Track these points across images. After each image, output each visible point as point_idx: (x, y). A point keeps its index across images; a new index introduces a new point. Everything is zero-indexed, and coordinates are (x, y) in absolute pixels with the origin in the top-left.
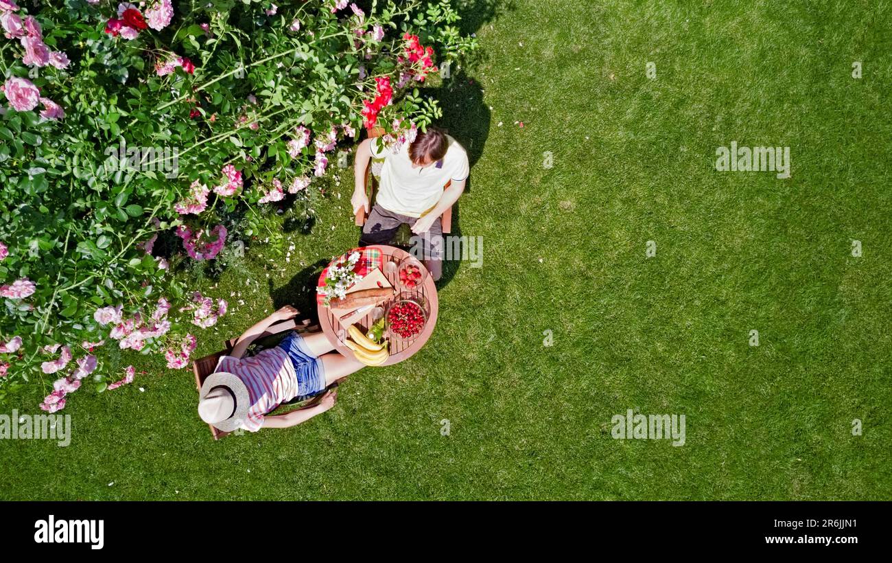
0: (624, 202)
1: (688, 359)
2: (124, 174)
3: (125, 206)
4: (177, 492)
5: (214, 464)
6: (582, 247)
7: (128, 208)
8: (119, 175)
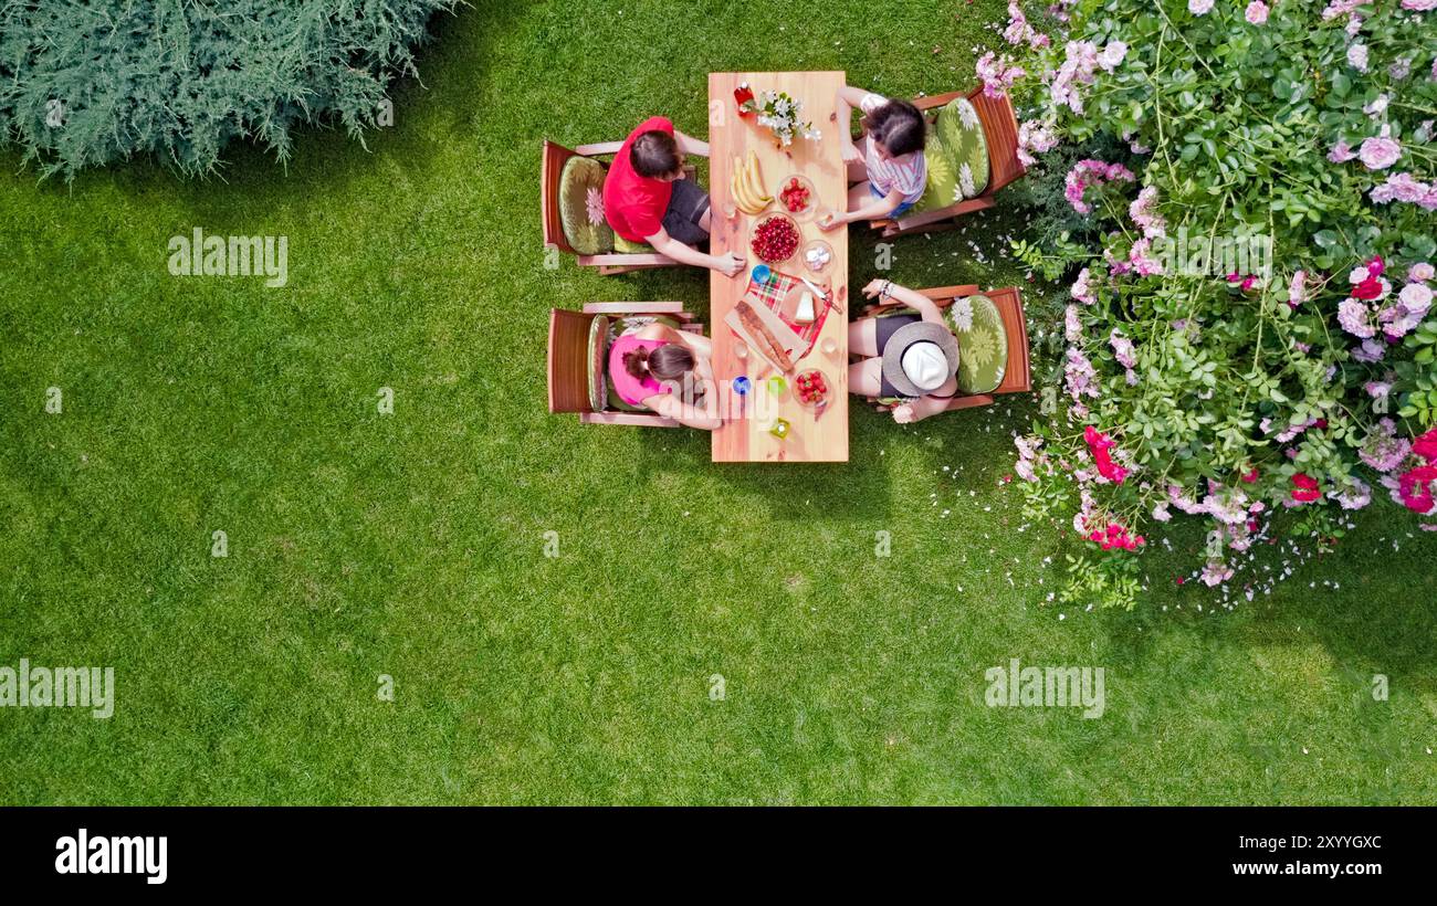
0: (750, 644)
1: (532, 580)
2: (1231, 168)
3: (1201, 147)
6: (737, 564)
7: (1195, 149)
8: (1235, 164)
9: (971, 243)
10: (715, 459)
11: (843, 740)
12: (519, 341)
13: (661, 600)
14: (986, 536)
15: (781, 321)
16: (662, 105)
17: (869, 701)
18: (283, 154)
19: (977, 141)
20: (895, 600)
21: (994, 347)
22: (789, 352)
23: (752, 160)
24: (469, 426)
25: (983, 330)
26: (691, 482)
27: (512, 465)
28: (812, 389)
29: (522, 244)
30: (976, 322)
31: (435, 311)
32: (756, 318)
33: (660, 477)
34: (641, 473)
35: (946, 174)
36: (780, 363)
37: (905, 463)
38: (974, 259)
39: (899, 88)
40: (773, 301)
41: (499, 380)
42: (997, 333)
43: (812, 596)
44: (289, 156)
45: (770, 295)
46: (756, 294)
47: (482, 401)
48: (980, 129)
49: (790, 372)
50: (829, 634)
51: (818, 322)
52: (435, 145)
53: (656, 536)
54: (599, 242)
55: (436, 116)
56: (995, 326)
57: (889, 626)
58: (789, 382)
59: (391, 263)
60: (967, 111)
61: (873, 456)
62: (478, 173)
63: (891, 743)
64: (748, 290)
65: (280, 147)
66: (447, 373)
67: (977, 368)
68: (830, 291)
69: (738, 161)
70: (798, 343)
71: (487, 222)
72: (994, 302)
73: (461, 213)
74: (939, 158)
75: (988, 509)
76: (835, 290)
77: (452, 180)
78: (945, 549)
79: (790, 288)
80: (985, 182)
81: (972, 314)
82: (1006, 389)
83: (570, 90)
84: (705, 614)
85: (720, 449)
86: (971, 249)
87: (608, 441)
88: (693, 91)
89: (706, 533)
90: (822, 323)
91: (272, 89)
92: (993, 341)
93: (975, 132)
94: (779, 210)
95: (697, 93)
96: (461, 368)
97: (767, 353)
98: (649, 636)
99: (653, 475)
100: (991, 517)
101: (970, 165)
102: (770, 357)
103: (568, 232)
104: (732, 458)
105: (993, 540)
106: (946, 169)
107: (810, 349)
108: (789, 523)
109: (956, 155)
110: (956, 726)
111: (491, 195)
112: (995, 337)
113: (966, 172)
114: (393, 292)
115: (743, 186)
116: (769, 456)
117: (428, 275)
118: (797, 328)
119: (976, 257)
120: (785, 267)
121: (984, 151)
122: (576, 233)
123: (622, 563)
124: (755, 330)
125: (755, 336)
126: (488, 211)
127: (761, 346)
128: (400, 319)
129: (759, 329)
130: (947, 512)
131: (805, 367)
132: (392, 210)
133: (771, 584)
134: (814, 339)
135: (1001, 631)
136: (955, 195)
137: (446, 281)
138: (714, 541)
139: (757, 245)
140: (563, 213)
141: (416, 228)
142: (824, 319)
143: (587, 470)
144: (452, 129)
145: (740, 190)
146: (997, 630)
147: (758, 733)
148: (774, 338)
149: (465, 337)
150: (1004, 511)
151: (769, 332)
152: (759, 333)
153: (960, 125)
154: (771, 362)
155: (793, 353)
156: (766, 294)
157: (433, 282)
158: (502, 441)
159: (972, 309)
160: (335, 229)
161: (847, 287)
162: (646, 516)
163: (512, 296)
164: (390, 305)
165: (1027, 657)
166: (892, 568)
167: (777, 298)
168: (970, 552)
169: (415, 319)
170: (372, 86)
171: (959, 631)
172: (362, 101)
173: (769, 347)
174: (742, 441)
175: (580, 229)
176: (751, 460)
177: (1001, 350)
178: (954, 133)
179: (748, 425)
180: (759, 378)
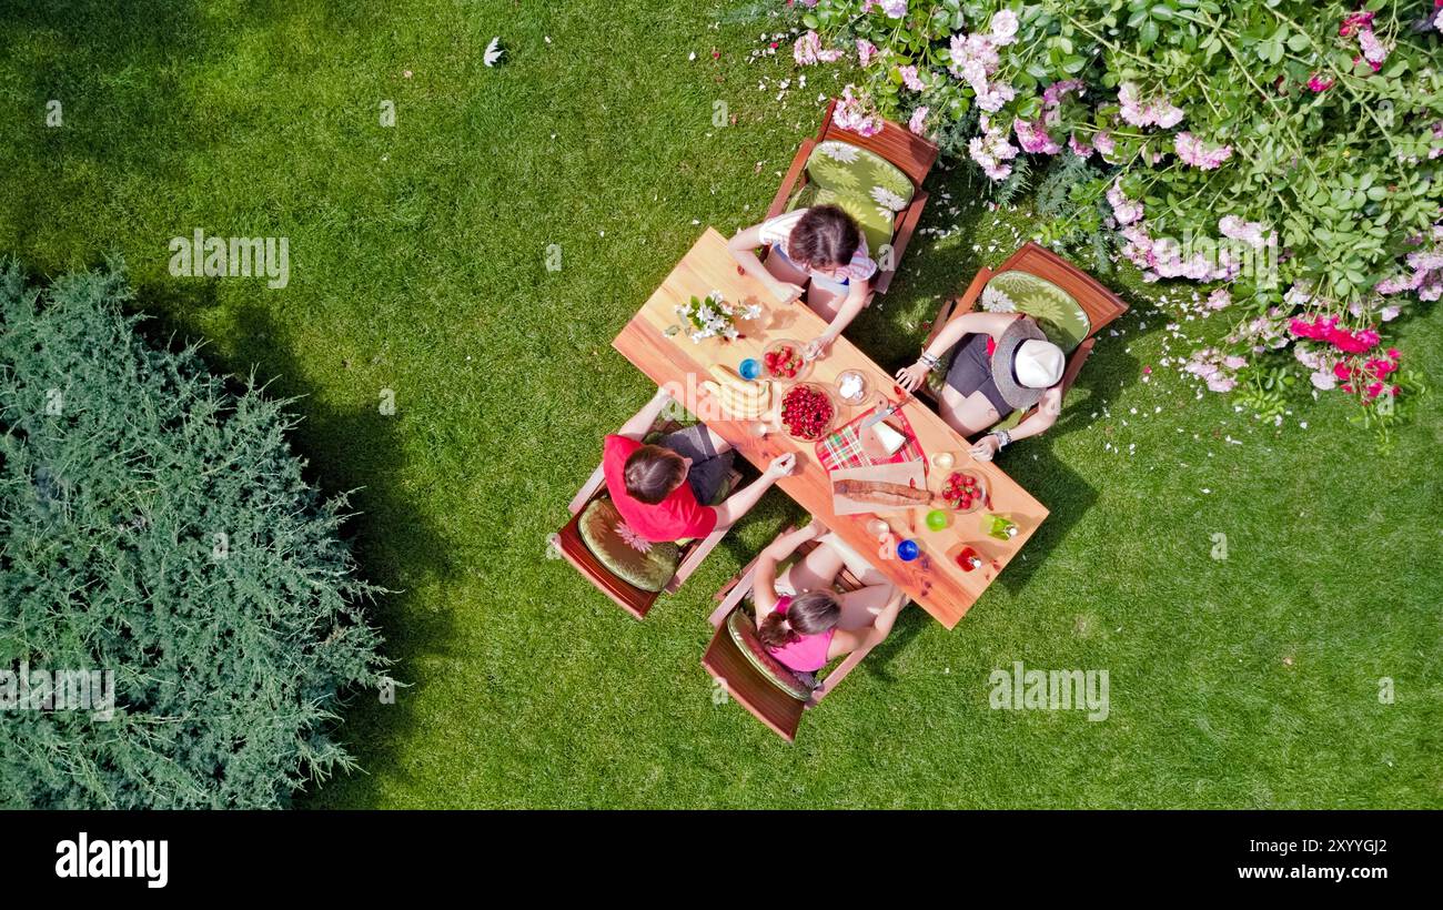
4: (553, 137)
5: (604, 181)
9: (923, 232)
10: (949, 627)
11: (1252, 701)
12: (675, 684)
13: (1001, 754)
14: (1181, 431)
15: (881, 467)
16: (580, 390)
17: (1236, 649)
18: (347, 762)
19: (872, 166)
20: (1168, 554)
21: (1054, 303)
22: (912, 481)
24: (710, 793)
25: (1030, 298)
26: (924, 644)
28: (961, 491)
30: (1016, 297)
31: (585, 736)
32: (860, 485)
33: (894, 665)
34: (878, 680)
35: (860, 209)
36: (915, 501)
38: (938, 239)
39: (739, 178)
40: (855, 458)
41: (693, 733)
42: (1046, 291)
43: (1108, 622)
44: (353, 758)
45: (848, 456)
46: (836, 468)
48: (866, 153)
49: (931, 498)
50: (1150, 636)
51: (909, 436)
52: (445, 613)
53: (943, 712)
54: (667, 560)
55: (419, 590)
56: (1037, 286)
57: (1186, 578)
58: (940, 504)
59: (515, 739)
60: (837, 150)
62: (499, 597)
63: (1289, 662)
64: (828, 472)
65: (339, 759)
66: (648, 771)
68: (889, 401)
70: (911, 469)
71: (549, 625)
72: (1019, 270)
73: (521, 642)
75: (1158, 410)
76: (892, 395)
77: (486, 626)
78: (1161, 473)
79: (857, 432)
80: (910, 187)
81: (1006, 295)
82: (1101, 323)
83: (499, 458)
84: (1045, 727)
85: (944, 612)
86: (929, 237)
88: (591, 354)
89: (978, 669)
90: (912, 431)
91: (287, 730)
92: (1049, 299)
93: (862, 159)
94: (782, 387)
95: (595, 353)
96: (654, 756)
97: (898, 503)
98: (1023, 791)
99: (890, 670)
100: (1167, 413)
101: (881, 186)
102: (904, 504)
103: (643, 585)
104: (961, 611)
105: (1189, 428)
107: (925, 461)
108: (1027, 589)
109: (856, 189)
110: (1319, 594)
111: (528, 602)
112: (1049, 295)
113: (880, 194)
114: (538, 758)
116: (987, 577)
117: (550, 715)
118: (897, 458)
119: (938, 236)
120: (837, 422)
122: (646, 576)
123: (942, 761)
124: (870, 495)
125: (875, 500)
126: (540, 617)
127: (889, 503)
128: (567, 772)
129: (871, 490)
130: (1132, 446)
131: (939, 482)
132: (467, 697)
133: (1067, 649)
134: (920, 452)
135: (1271, 486)
136: (884, 217)
137: (568, 704)
138: (989, 666)
139: (797, 432)
140: (624, 577)
141: (502, 692)
142: (909, 426)
143: (836, 724)
144: (443, 587)
146: (1267, 489)
147: (1185, 769)
148: (890, 486)
149: (631, 730)
150: (1170, 397)
151: (882, 485)
152: (875, 494)
153: (841, 164)
154: (908, 507)
155: (916, 480)
156: (844, 459)
157: (560, 716)
159: (1001, 292)
160: (440, 762)
162: (919, 707)
163: (631, 663)
164: (547, 770)
165: (1312, 483)
166: (1140, 534)
167: (856, 452)
168: (1181, 456)
170: (356, 634)
171: (1241, 522)
172: (361, 655)
173: (895, 498)
174: (955, 589)
175: (646, 571)
176: (978, 595)
177: (1064, 301)
178: (840, 175)
179: (945, 573)
180: (913, 529)
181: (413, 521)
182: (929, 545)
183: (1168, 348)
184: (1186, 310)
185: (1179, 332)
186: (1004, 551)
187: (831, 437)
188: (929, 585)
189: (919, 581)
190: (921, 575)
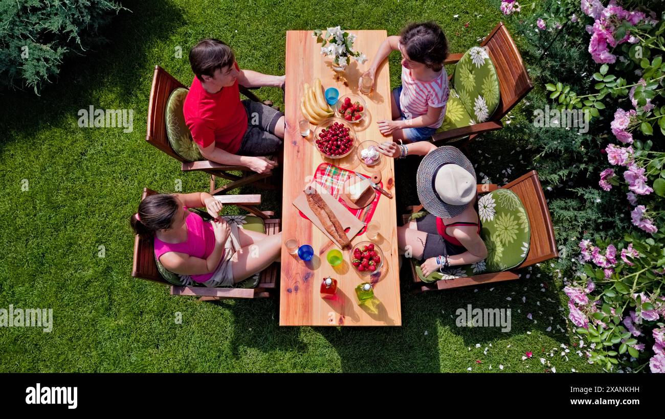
10: (282, 323)
15: (340, 204)
19: (489, 70)
21: (517, 227)
22: (348, 229)
23: (317, 84)
24: (96, 310)
25: (506, 215)
27: (126, 342)
28: (367, 260)
29: (155, 174)
30: (497, 212)
31: (84, 221)
32: (320, 200)
35: (463, 113)
36: (339, 239)
37: (445, 341)
41: (124, 273)
42: (519, 214)
45: (331, 185)
46: (320, 183)
47: (110, 291)
48: (490, 62)
49: (347, 247)
56: (517, 209)
58: (348, 256)
60: (478, 53)
61: (419, 335)
64: (313, 181)
66: (86, 268)
67: (502, 249)
68: (380, 182)
69: (306, 86)
70: (356, 223)
72: (514, 191)
74: (456, 103)
76: (385, 182)
80: (497, 101)
81: (494, 205)
82: (533, 261)
85: (288, 314)
87: (206, 322)
92: (516, 222)
93: (486, 64)
94: (338, 120)
97: (328, 229)
101: (482, 96)
102: (332, 233)
104: (297, 322)
106: (462, 110)
107: (365, 227)
109: (470, 95)
111: (137, 141)
112: (517, 218)
113: (480, 103)
115: (310, 100)
116: (330, 320)
118: (354, 209)
120: (344, 163)
121: (495, 77)
122: (178, 140)
124: (319, 209)
125: (318, 215)
127: (323, 223)
129: (322, 208)
131: (361, 242)
132: (65, 151)
134: (368, 219)
137: (95, 199)
139: (321, 144)
142: (376, 203)
145: (308, 104)
148: (335, 217)
151: (331, 212)
152: (323, 212)
153: (473, 68)
154: (332, 238)
155: (351, 230)
156: (328, 184)
158: (122, 322)
159: (494, 200)
161: (394, 179)
167: (337, 187)
169: (68, 227)
173: (330, 223)
174: (307, 307)
175: (182, 137)
176: (315, 324)
177: (524, 228)
178: (468, 78)
179: (311, 292)
180: (322, 252)
181: (140, 65)
182: (320, 269)
183: (552, 355)
184: (581, 346)
185: (567, 354)
186: (355, 317)
187: (334, 168)
188: (296, 289)
189: (294, 281)
190: (299, 280)
